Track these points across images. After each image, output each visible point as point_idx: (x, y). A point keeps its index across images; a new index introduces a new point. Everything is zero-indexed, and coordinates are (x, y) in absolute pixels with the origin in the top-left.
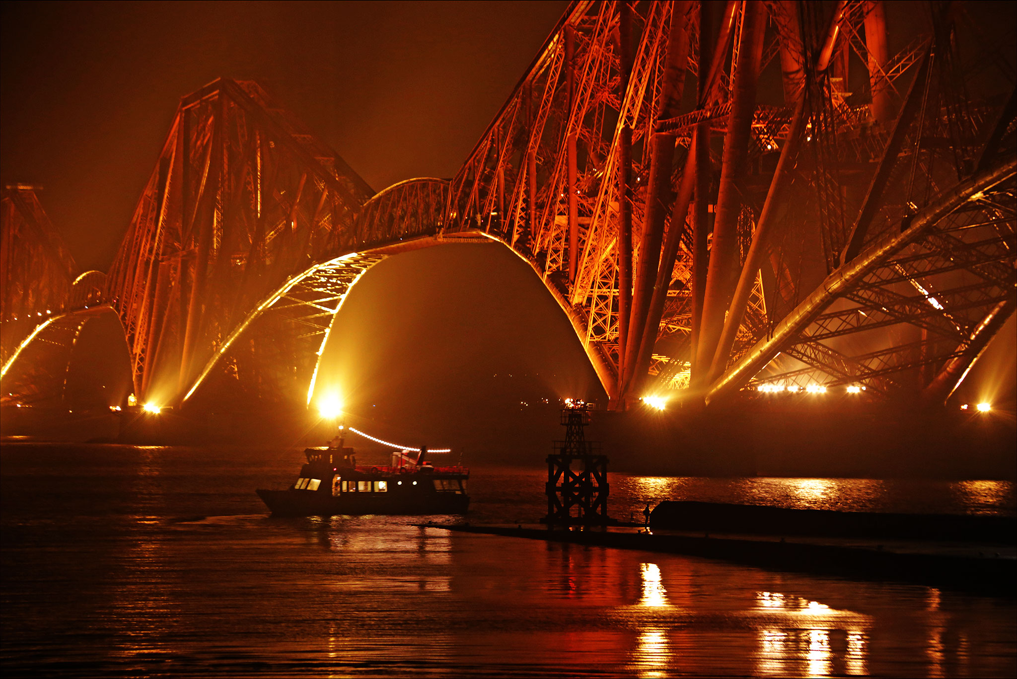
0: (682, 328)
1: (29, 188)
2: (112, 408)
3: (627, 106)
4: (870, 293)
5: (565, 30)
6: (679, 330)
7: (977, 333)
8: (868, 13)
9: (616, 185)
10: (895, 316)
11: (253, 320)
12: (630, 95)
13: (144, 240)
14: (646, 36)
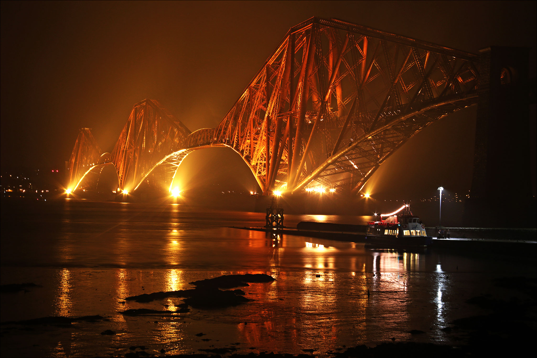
0: (283, 172)
1: (88, 129)
2: (113, 192)
3: (269, 109)
4: (339, 164)
5: (250, 88)
6: (282, 173)
7: (367, 175)
8: (337, 86)
9: (265, 132)
10: (345, 170)
11: (155, 168)
12: (269, 107)
13: (122, 144)
14: (274, 90)
